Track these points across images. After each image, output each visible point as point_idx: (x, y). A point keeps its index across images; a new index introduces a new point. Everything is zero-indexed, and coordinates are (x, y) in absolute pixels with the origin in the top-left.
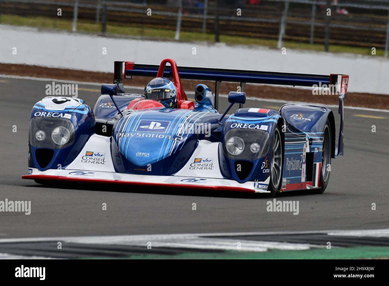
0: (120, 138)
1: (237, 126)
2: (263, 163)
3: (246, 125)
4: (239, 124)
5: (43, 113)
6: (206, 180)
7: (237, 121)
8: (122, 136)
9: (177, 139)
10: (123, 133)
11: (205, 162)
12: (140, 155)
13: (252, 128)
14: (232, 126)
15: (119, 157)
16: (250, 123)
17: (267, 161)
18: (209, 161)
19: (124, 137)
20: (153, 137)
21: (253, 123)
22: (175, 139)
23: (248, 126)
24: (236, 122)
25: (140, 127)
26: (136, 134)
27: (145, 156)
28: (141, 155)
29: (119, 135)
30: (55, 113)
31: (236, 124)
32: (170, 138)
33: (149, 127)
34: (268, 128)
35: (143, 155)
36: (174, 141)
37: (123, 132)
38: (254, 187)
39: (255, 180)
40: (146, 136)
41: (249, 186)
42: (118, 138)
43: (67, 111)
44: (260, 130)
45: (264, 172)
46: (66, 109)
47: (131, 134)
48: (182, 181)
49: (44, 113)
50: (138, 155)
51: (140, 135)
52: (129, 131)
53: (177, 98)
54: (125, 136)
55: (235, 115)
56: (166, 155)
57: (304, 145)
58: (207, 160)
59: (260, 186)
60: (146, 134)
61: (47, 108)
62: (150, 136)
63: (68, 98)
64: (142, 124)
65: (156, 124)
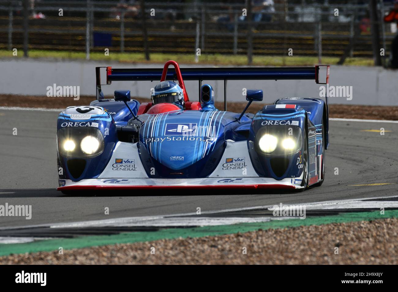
0: (151, 143)
1: (268, 124)
2: (298, 158)
3: (277, 122)
4: (270, 121)
5: (69, 123)
6: (242, 180)
7: (267, 118)
8: (152, 141)
9: (208, 141)
10: (153, 139)
11: (237, 161)
12: (174, 159)
13: (284, 124)
14: (263, 124)
15: (151, 162)
16: (281, 119)
17: (301, 156)
18: (241, 160)
19: (154, 143)
20: (183, 140)
21: (283, 120)
22: (206, 140)
23: (279, 122)
24: (266, 120)
25: (168, 131)
26: (166, 138)
27: (180, 159)
28: (176, 159)
29: (148, 140)
30: (82, 123)
31: (267, 122)
32: (201, 140)
33: (177, 130)
34: (300, 123)
35: (178, 159)
36: (205, 142)
37: (152, 137)
38: (291, 183)
39: (292, 177)
40: (177, 139)
41: (287, 182)
42: (149, 143)
43: (93, 119)
44: (292, 125)
45: (299, 168)
46: (92, 118)
47: (161, 138)
48: (218, 182)
49: (71, 123)
50: (173, 159)
51: (171, 139)
52: (157, 135)
53: (184, 101)
54: (155, 141)
55: (264, 113)
56: (200, 158)
57: (315, 138)
58: (238, 160)
59: (297, 182)
60: (176, 137)
61: (73, 118)
62: (180, 140)
63: (92, 107)
64: (169, 127)
65: (183, 126)
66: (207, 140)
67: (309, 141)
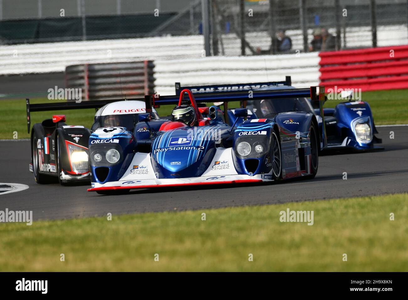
2: (266, 159)
3: (251, 132)
4: (245, 132)
6: (225, 177)
13: (255, 134)
14: (240, 134)
15: (158, 167)
16: (253, 130)
17: (269, 157)
18: (226, 162)
19: (160, 152)
20: (182, 149)
21: (255, 131)
24: (242, 131)
25: (171, 143)
26: (169, 148)
27: (178, 164)
29: (156, 151)
30: (106, 140)
31: (243, 133)
32: (194, 149)
34: (267, 133)
35: (176, 164)
37: (159, 148)
38: (261, 178)
39: (262, 173)
40: (177, 149)
42: (156, 153)
43: (115, 137)
44: (261, 134)
45: (267, 166)
48: (207, 179)
49: (98, 141)
50: (172, 164)
51: (172, 149)
52: (163, 147)
55: (242, 126)
58: (224, 162)
59: (266, 177)
60: (176, 147)
61: (100, 137)
62: (179, 149)
63: (115, 128)
64: (172, 140)
65: (183, 139)
66: (199, 149)
67: (282, 146)
